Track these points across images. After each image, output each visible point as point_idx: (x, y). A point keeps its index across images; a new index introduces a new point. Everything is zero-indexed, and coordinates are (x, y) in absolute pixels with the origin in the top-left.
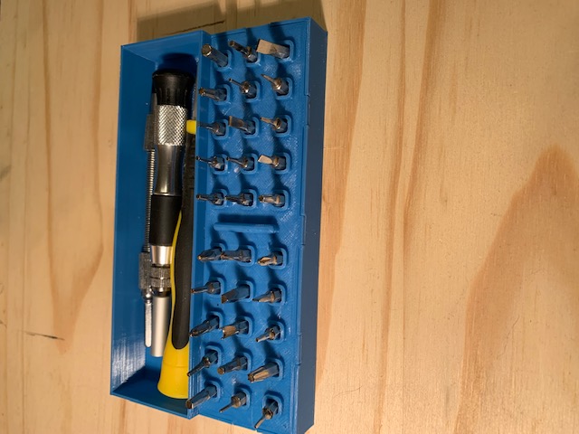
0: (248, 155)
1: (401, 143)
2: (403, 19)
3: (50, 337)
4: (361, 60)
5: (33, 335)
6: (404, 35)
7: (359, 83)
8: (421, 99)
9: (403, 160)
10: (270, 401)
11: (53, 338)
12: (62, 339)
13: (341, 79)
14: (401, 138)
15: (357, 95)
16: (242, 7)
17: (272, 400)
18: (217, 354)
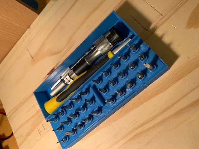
0: (115, 81)
1: (154, 118)
2: (191, 91)
3: (31, 56)
4: (169, 88)
5: (28, 51)
6: (187, 95)
7: (162, 92)
8: (171, 115)
9: (150, 122)
10: (66, 137)
11: (32, 57)
12: (34, 60)
13: (159, 85)
14: (156, 117)
15: (158, 94)
16: (156, 33)
17: (66, 138)
18: (64, 114)
